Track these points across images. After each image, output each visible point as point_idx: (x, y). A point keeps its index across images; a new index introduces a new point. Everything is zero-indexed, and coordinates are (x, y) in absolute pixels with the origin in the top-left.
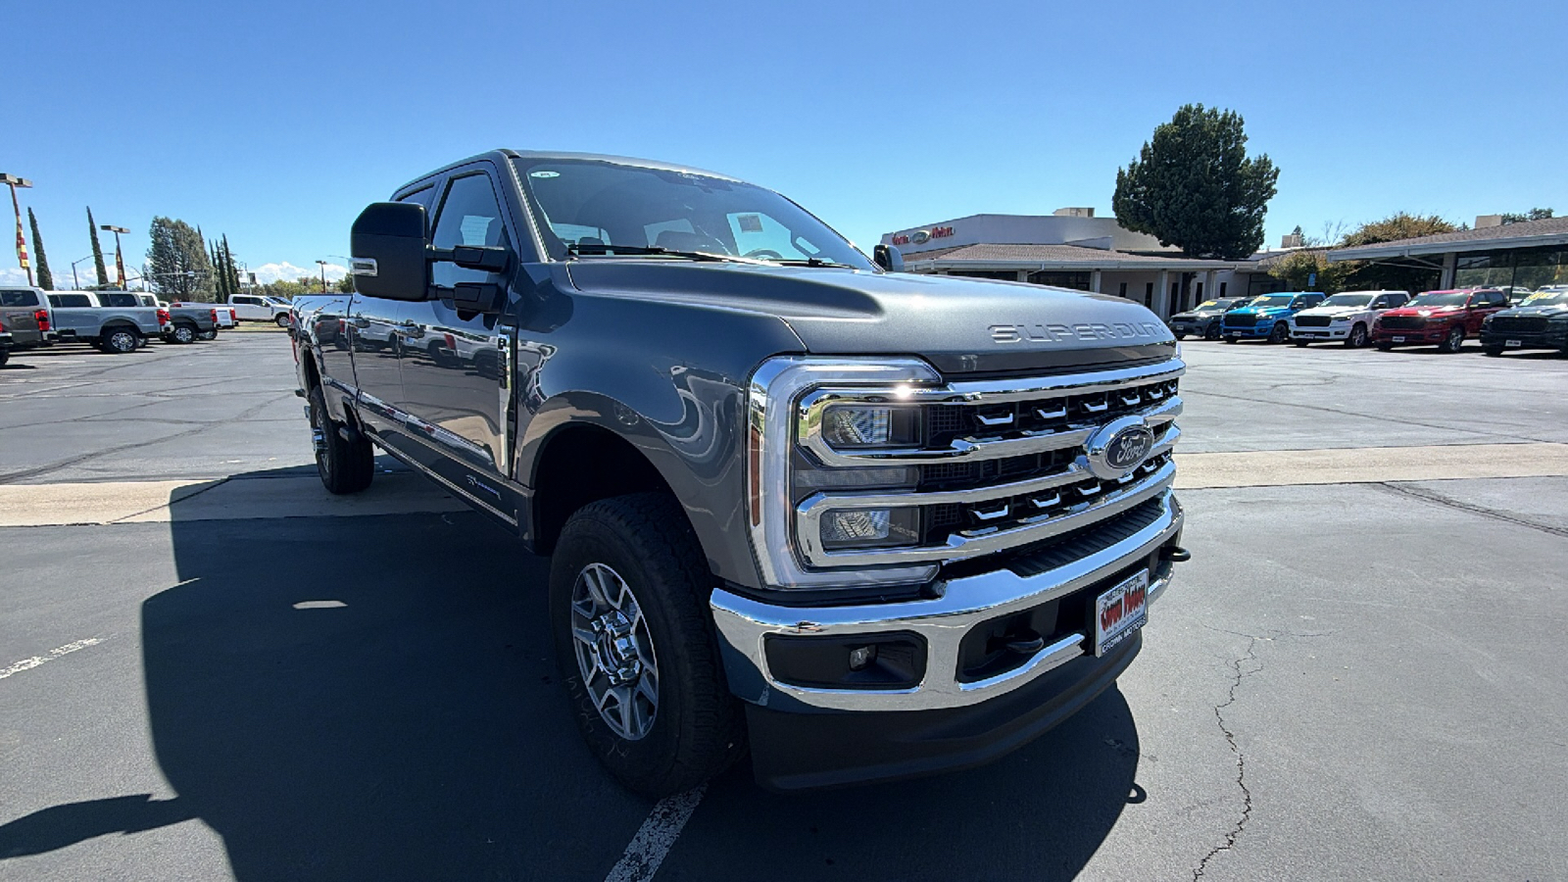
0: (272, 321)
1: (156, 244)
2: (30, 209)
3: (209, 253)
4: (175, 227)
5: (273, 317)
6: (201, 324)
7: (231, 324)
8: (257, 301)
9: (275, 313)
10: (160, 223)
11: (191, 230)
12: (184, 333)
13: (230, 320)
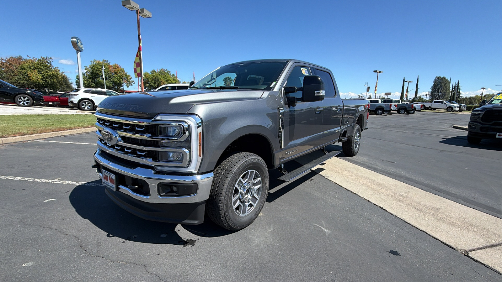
1: (434, 85)
2: (404, 78)
3: (451, 87)
4: (442, 79)
5: (446, 108)
6: (408, 109)
7: (420, 109)
8: (442, 102)
9: (447, 107)
10: (438, 78)
11: (447, 80)
12: (402, 111)
13: (420, 108)
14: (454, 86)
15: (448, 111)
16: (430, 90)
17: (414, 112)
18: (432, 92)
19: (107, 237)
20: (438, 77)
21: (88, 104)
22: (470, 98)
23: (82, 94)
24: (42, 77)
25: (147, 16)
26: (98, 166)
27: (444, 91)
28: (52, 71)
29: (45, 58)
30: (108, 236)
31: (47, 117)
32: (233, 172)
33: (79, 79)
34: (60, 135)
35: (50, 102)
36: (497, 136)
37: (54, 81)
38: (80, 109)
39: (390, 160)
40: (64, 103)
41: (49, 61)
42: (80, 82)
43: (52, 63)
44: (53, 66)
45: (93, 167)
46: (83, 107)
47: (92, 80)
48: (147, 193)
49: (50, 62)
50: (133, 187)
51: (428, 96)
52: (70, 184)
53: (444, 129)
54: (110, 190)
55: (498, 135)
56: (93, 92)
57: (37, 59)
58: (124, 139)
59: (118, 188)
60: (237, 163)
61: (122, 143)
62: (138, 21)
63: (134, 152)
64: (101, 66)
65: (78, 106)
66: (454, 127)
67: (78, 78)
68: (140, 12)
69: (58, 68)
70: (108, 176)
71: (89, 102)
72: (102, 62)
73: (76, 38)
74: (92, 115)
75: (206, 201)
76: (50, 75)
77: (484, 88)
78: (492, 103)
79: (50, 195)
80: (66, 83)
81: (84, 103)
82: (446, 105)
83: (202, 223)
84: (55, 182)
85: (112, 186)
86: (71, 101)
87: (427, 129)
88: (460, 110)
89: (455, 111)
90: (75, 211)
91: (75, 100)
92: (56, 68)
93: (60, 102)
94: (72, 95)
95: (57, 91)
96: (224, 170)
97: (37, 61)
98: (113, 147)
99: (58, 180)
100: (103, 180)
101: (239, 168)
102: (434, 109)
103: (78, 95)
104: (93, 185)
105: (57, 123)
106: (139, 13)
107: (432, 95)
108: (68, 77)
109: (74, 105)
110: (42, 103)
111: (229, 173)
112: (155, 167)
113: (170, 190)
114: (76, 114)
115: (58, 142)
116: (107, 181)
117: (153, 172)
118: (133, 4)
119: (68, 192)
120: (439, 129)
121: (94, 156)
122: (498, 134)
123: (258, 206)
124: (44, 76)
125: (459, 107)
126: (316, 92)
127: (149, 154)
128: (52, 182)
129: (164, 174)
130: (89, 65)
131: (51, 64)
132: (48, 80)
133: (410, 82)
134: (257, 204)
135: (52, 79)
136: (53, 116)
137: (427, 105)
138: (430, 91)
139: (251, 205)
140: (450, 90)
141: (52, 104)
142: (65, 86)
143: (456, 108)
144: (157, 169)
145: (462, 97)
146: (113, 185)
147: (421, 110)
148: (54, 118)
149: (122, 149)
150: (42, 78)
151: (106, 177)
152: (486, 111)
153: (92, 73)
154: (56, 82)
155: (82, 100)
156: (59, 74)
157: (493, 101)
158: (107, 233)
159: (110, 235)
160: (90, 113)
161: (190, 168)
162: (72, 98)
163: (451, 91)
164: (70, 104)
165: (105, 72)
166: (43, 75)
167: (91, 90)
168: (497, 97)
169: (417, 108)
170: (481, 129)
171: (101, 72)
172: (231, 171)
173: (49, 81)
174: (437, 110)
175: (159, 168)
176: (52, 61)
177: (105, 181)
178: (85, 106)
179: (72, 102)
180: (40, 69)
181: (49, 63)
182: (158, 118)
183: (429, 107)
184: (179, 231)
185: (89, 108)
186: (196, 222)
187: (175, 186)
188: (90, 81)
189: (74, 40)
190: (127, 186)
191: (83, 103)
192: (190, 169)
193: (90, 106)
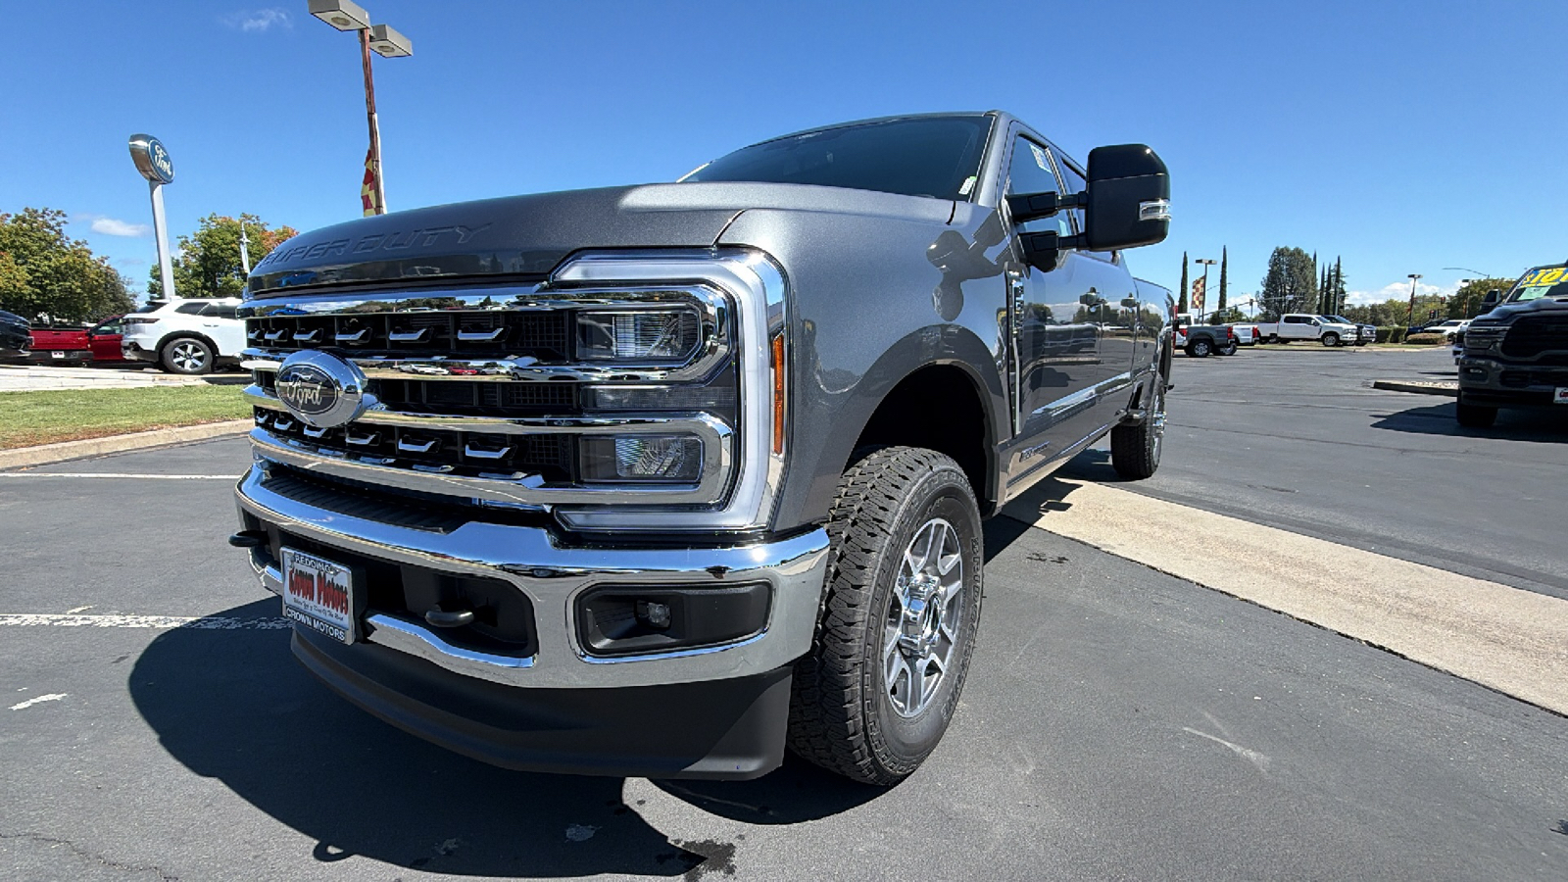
0: (1317, 340)
1: (1271, 272)
2: (1185, 253)
3: (1319, 276)
4: (1292, 254)
5: (1320, 337)
6: (1218, 341)
7: (1249, 342)
8: (1307, 320)
9: (1323, 332)
10: (1280, 253)
11: (1307, 256)
12: (1202, 349)
13: (1251, 337)
14: (1326, 273)
15: (1326, 346)
16: (1262, 289)
17: (1234, 350)
18: (1266, 294)
19: (316, 862)
20: (1282, 250)
21: (195, 350)
22: (1373, 308)
23: (170, 319)
24: (31, 275)
25: (398, 52)
26: (260, 538)
27: (1302, 290)
28: (64, 254)
29: (40, 212)
30: (321, 854)
31: (43, 398)
32: (890, 526)
33: (158, 280)
34: (93, 452)
35: (57, 350)
36: (1557, 398)
37: (70, 288)
38: (167, 369)
39: (1275, 486)
40: (107, 354)
41: (53, 223)
42: (162, 287)
43: (63, 227)
44: (67, 239)
45: (236, 541)
46: (176, 360)
47: (206, 281)
48: (521, 642)
49: (58, 224)
50: (451, 616)
51: (1255, 304)
52: (134, 625)
53: (1350, 391)
54: (323, 642)
55: (1561, 396)
56: (212, 312)
57: (8, 216)
58: (391, 393)
59: (363, 630)
60: (897, 487)
61: (380, 415)
62: (366, 64)
63: (446, 451)
64: (237, 233)
65: (159, 360)
66: (1378, 386)
67: (157, 274)
68: (371, 37)
69: (85, 242)
70: (311, 577)
71: (197, 344)
72: (238, 222)
73: (146, 138)
74: (209, 387)
75: (798, 667)
76: (57, 270)
77: (1417, 274)
78: (1521, 298)
79: (42, 679)
80: (114, 296)
81: (181, 348)
82: (1318, 327)
83: (778, 769)
84: (65, 623)
85: (334, 620)
86: (131, 343)
87: (1299, 392)
88: (1361, 342)
89: (1345, 343)
90: (157, 743)
91: (148, 338)
92: (77, 243)
93: (91, 349)
94: (135, 321)
95: (81, 320)
96: (849, 521)
97: (9, 221)
98: (333, 441)
99: (81, 613)
100: (289, 597)
101: (908, 511)
102: (1285, 341)
103: (157, 320)
104: (229, 624)
105: (81, 413)
106: (367, 38)
107: (1267, 301)
108: (121, 275)
109: (142, 356)
110: (27, 354)
111: (877, 530)
112: (559, 515)
113: (632, 622)
114: (152, 385)
115: (83, 475)
116: (307, 601)
117: (545, 537)
118: (347, 6)
119: (122, 658)
120: (1335, 393)
121: (236, 495)
122: (1559, 390)
123: (953, 669)
124: (37, 271)
125: (1357, 333)
126: (1144, 206)
127: (522, 457)
128: (54, 621)
129: (606, 547)
130: (193, 230)
131: (59, 233)
132: (51, 284)
133: (1210, 262)
134: (951, 661)
135: (65, 281)
136: (67, 393)
137: (1266, 330)
138: (1261, 291)
139: (932, 668)
140: (1316, 286)
141: (62, 356)
142: (113, 304)
143: (1349, 335)
144: (567, 524)
145: (1349, 305)
146: (342, 615)
147: (1252, 344)
148: (70, 400)
149: (383, 444)
150: (30, 278)
151: (301, 583)
152: (1517, 322)
153: (204, 259)
154: (79, 290)
155: (172, 340)
156: (89, 264)
157: (1521, 292)
158: (315, 837)
159: (332, 850)
160: (204, 382)
161: (733, 508)
162: (136, 332)
163: (1319, 288)
164: (129, 355)
165: (249, 252)
166: (33, 267)
167: (206, 304)
168: (1531, 279)
169: (1243, 338)
170: (1504, 377)
171: (237, 253)
172: (880, 521)
173: (54, 287)
174: (1292, 343)
175: (577, 519)
176: (65, 222)
177: (296, 601)
178: (181, 359)
179: (136, 347)
180: (21, 250)
181: (52, 228)
182: (572, 273)
183: (1271, 334)
184: (641, 802)
185: (197, 366)
186: (751, 766)
187: (657, 600)
188: (199, 284)
189: (141, 144)
190: (414, 617)
191: (177, 349)
192: (732, 516)
193: (200, 359)
